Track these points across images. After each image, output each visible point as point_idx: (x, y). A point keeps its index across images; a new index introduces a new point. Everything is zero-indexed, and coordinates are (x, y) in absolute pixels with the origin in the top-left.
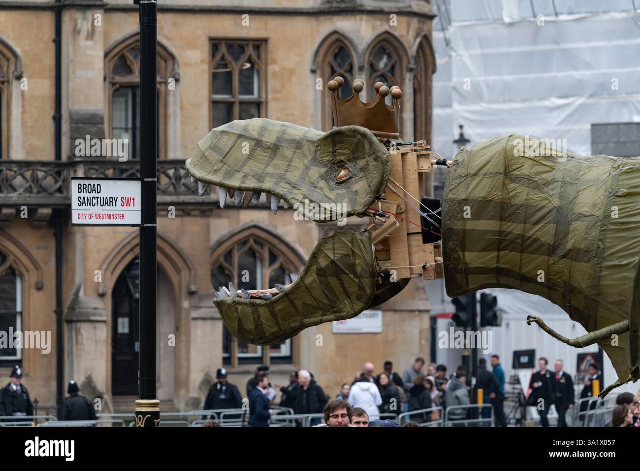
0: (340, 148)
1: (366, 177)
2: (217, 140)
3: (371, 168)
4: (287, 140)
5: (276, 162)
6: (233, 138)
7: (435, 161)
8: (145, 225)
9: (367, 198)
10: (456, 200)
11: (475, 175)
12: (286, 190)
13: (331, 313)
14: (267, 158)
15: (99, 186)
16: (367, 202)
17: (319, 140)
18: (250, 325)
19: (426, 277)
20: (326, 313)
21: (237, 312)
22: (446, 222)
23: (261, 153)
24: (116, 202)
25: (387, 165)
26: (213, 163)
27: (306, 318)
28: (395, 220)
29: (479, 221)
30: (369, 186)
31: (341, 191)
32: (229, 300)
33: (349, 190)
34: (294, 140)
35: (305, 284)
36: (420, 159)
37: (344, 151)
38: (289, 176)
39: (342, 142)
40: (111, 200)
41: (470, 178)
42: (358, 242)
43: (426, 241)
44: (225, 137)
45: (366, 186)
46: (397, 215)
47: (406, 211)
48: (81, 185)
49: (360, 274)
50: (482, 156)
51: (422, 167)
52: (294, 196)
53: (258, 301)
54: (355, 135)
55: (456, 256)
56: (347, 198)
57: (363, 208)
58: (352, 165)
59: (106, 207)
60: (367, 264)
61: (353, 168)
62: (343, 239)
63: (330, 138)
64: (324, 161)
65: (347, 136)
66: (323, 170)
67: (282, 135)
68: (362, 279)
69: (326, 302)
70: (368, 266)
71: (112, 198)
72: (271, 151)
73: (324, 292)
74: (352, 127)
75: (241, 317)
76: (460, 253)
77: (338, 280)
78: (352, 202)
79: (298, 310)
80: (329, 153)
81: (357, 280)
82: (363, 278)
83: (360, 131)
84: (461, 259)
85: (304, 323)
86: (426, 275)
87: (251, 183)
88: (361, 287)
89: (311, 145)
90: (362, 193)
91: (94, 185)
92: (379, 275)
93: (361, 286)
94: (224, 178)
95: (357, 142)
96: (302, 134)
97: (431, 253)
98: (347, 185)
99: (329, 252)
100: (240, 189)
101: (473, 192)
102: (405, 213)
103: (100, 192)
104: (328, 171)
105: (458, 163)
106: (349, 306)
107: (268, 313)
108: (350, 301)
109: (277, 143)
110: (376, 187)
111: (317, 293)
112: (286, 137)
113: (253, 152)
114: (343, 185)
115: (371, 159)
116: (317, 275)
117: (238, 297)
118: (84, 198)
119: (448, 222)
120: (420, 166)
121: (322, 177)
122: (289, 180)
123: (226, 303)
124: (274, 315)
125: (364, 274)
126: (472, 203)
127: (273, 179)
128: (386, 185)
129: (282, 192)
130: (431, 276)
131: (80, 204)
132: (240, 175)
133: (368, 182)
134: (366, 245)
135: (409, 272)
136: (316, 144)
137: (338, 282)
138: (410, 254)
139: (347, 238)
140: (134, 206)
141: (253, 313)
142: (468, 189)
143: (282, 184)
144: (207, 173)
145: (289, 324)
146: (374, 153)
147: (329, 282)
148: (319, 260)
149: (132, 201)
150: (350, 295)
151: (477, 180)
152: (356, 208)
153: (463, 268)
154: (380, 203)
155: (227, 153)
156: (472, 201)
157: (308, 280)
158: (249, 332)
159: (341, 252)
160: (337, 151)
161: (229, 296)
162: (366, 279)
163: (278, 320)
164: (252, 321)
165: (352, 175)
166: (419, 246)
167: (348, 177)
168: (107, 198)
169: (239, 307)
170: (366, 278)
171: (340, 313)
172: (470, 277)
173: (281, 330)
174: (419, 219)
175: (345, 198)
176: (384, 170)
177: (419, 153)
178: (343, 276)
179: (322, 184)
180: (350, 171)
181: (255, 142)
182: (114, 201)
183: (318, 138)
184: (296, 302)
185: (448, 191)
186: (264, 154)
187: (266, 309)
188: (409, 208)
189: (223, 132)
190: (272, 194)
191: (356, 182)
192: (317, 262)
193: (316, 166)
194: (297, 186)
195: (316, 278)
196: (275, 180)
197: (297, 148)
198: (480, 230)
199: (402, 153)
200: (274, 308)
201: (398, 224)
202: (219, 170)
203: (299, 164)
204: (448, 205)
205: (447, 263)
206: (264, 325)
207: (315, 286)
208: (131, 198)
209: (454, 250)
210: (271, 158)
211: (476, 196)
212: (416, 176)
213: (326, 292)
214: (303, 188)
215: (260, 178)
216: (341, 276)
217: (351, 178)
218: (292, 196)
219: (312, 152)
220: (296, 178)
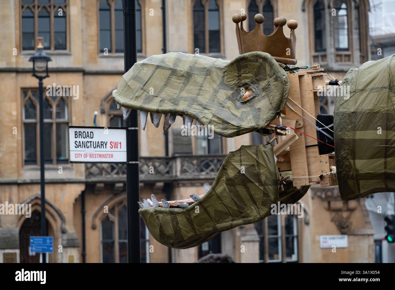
0: (245, 73)
1: (268, 95)
2: (138, 71)
3: (272, 87)
4: (198, 68)
5: (189, 87)
6: (152, 69)
7: (328, 81)
8: (130, 162)
9: (269, 114)
10: (346, 114)
11: (363, 90)
12: (198, 111)
13: (240, 218)
14: (181, 85)
15: (92, 133)
16: (268, 117)
17: (226, 67)
18: (170, 231)
19: (323, 184)
20: (235, 218)
21: (159, 220)
22: (338, 133)
23: (176, 81)
24: (106, 145)
25: (286, 85)
26: (135, 90)
27: (218, 223)
28: (295, 134)
29: (367, 131)
30: (271, 104)
31: (246, 109)
32: (151, 210)
33: (253, 108)
34: (205, 68)
35: (216, 193)
36: (315, 81)
37: (248, 75)
38: (200, 98)
39: (246, 67)
40: (102, 143)
41: (358, 94)
42: (261, 153)
43: (321, 152)
44: (145, 69)
45: (268, 103)
46: (297, 130)
47: (304, 126)
48: (77, 132)
49: (265, 183)
50: (369, 74)
51: (316, 88)
52: (204, 116)
53: (176, 210)
54: (257, 60)
55: (347, 164)
56: (251, 115)
57: (266, 123)
58: (255, 86)
59: (98, 149)
60: (270, 173)
61: (257, 89)
62: (248, 151)
63: (235, 64)
64: (231, 85)
65: (250, 61)
66: (230, 92)
67: (194, 64)
68: (266, 187)
69: (236, 208)
70: (271, 175)
71: (103, 142)
72: (184, 78)
73: (233, 200)
74: (254, 52)
75: (162, 225)
76: (351, 160)
77: (245, 188)
78: (257, 118)
79: (211, 216)
80: (235, 78)
81: (261, 188)
82: (267, 185)
83: (262, 55)
84: (352, 166)
85: (216, 228)
86: (323, 183)
87: (168, 106)
88: (266, 194)
89: (219, 71)
90: (265, 110)
91: (88, 132)
92: (282, 183)
93: (266, 192)
94: (144, 103)
95: (259, 66)
96: (211, 63)
97: (326, 163)
98: (251, 103)
99: (237, 164)
100: (158, 112)
101: (362, 105)
102: (303, 128)
103: (93, 138)
104: (234, 93)
105: (347, 81)
106: (256, 211)
107: (185, 220)
108: (256, 207)
109: (189, 71)
110: (277, 104)
111: (227, 201)
112: (197, 66)
113: (169, 79)
114: (248, 104)
115: (272, 80)
116: (227, 184)
117: (159, 207)
118: (80, 142)
119: (340, 133)
120: (315, 87)
121: (229, 98)
122: (200, 102)
123: (149, 212)
124: (190, 221)
125: (268, 182)
126: (361, 115)
127: (186, 102)
128: (286, 104)
129: (194, 113)
130: (327, 183)
131: (76, 146)
132: (159, 99)
133: (269, 100)
134: (269, 156)
135: (308, 180)
136: (223, 70)
137: (245, 190)
138: (308, 165)
139: (251, 150)
140: (121, 148)
141: (173, 220)
142: (356, 103)
143: (195, 106)
144: (130, 100)
145: (204, 228)
146: (274, 74)
147: (237, 190)
148: (228, 172)
149: (119, 145)
150: (256, 201)
151: (365, 94)
152: (259, 124)
153: (354, 174)
154: (280, 118)
155: (146, 82)
156: (361, 114)
157: (219, 190)
158: (169, 237)
159: (248, 163)
160: (242, 75)
161: (152, 206)
162: (270, 187)
163: (194, 226)
164: (172, 227)
165: (255, 95)
166: (316, 157)
167: (251, 97)
168: (98, 142)
169: (161, 216)
170: (270, 185)
171: (247, 217)
172: (361, 182)
173: (197, 234)
174: (315, 133)
175: (250, 115)
176: (283, 89)
177: (313, 75)
178: (249, 185)
179: (229, 104)
180: (253, 92)
181: (170, 71)
182: (104, 145)
183: (225, 65)
184: (209, 209)
185: (339, 105)
186: (179, 81)
187: (184, 216)
188: (307, 124)
189: (144, 64)
190: (185, 114)
191: (259, 100)
192: (227, 173)
193: (224, 89)
194: (207, 107)
195: (226, 188)
196: (188, 103)
197: (207, 75)
198: (368, 139)
199: (299, 76)
200: (190, 215)
201: (297, 137)
202: (140, 96)
203: (209, 88)
204: (339, 118)
205: (340, 170)
206: (182, 230)
207: (225, 194)
208: (118, 142)
209: (345, 158)
210: (185, 84)
211: (364, 109)
212: (312, 95)
213: (235, 199)
214: (213, 109)
215: (175, 102)
216: (248, 184)
217: (254, 97)
218: (203, 115)
219: (220, 78)
220: (207, 100)
